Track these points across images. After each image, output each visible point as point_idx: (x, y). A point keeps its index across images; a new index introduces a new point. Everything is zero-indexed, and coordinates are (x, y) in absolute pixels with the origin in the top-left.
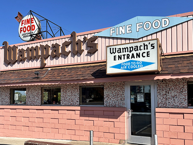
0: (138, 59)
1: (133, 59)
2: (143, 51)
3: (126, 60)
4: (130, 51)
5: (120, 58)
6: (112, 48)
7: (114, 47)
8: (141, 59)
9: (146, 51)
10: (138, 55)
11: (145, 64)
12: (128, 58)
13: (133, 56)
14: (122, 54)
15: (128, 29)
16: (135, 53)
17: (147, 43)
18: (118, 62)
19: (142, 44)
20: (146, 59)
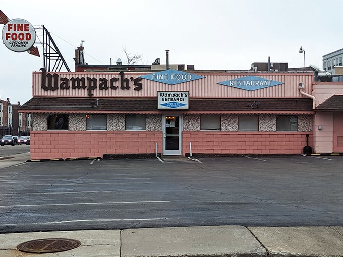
0: (177, 102)
1: (174, 101)
2: (180, 97)
3: (170, 101)
4: (173, 96)
5: (166, 99)
6: (161, 93)
7: (163, 92)
8: (179, 102)
9: (182, 97)
10: (178, 99)
11: (181, 105)
12: (171, 100)
13: (174, 99)
14: (168, 97)
15: (165, 77)
16: (176, 98)
17: (182, 93)
18: (165, 102)
19: (180, 93)
20: (182, 102)
